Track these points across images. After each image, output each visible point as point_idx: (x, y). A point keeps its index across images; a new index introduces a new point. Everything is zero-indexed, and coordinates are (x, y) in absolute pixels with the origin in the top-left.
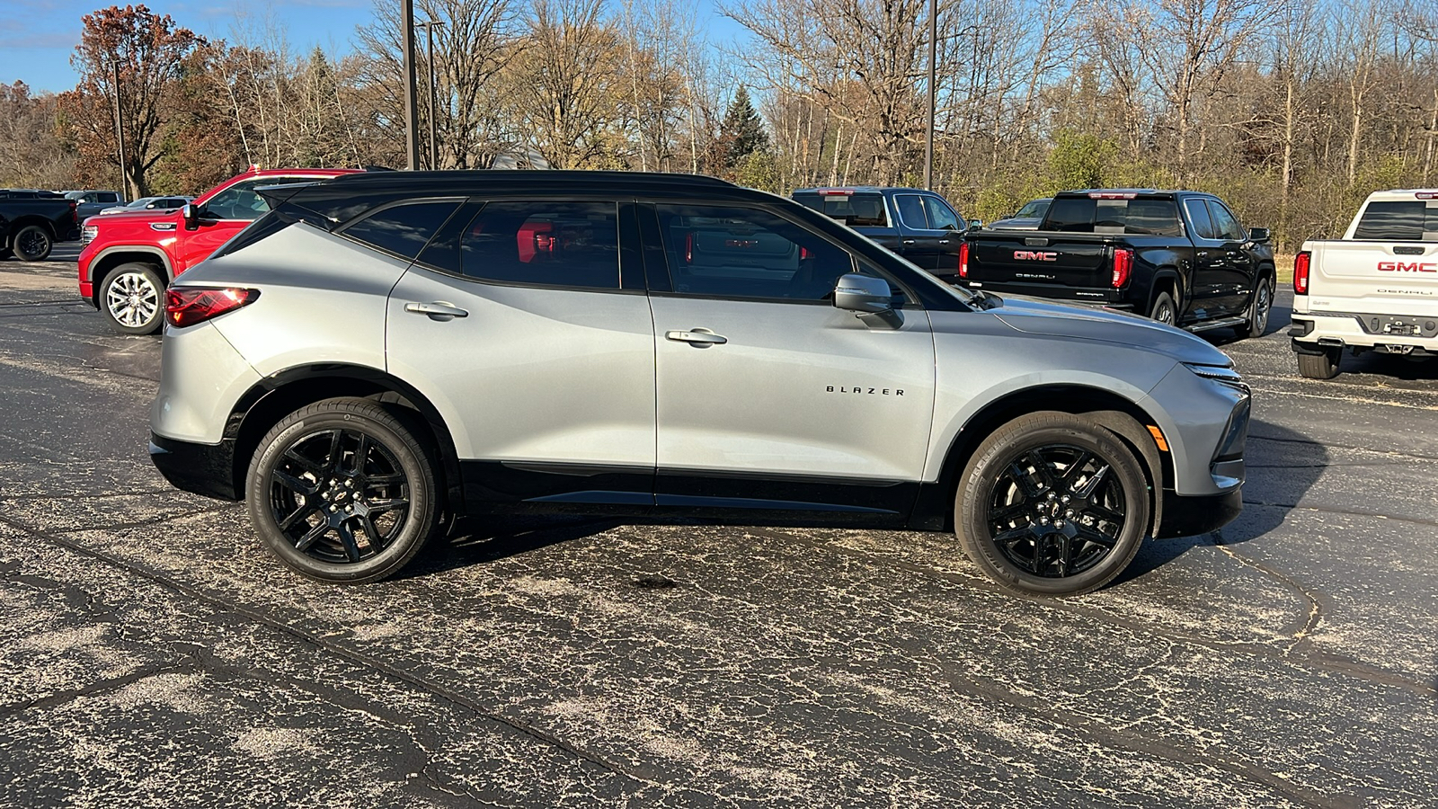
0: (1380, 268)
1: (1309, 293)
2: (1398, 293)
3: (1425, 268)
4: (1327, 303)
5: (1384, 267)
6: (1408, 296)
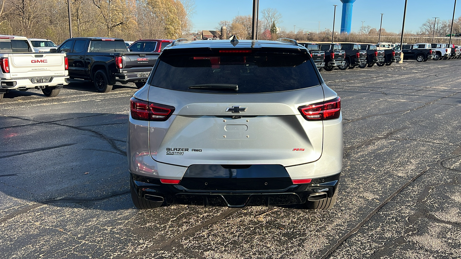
0: (32, 62)
1: (10, 72)
2: (38, 70)
3: (44, 61)
4: (17, 75)
5: (33, 62)
6: (40, 70)
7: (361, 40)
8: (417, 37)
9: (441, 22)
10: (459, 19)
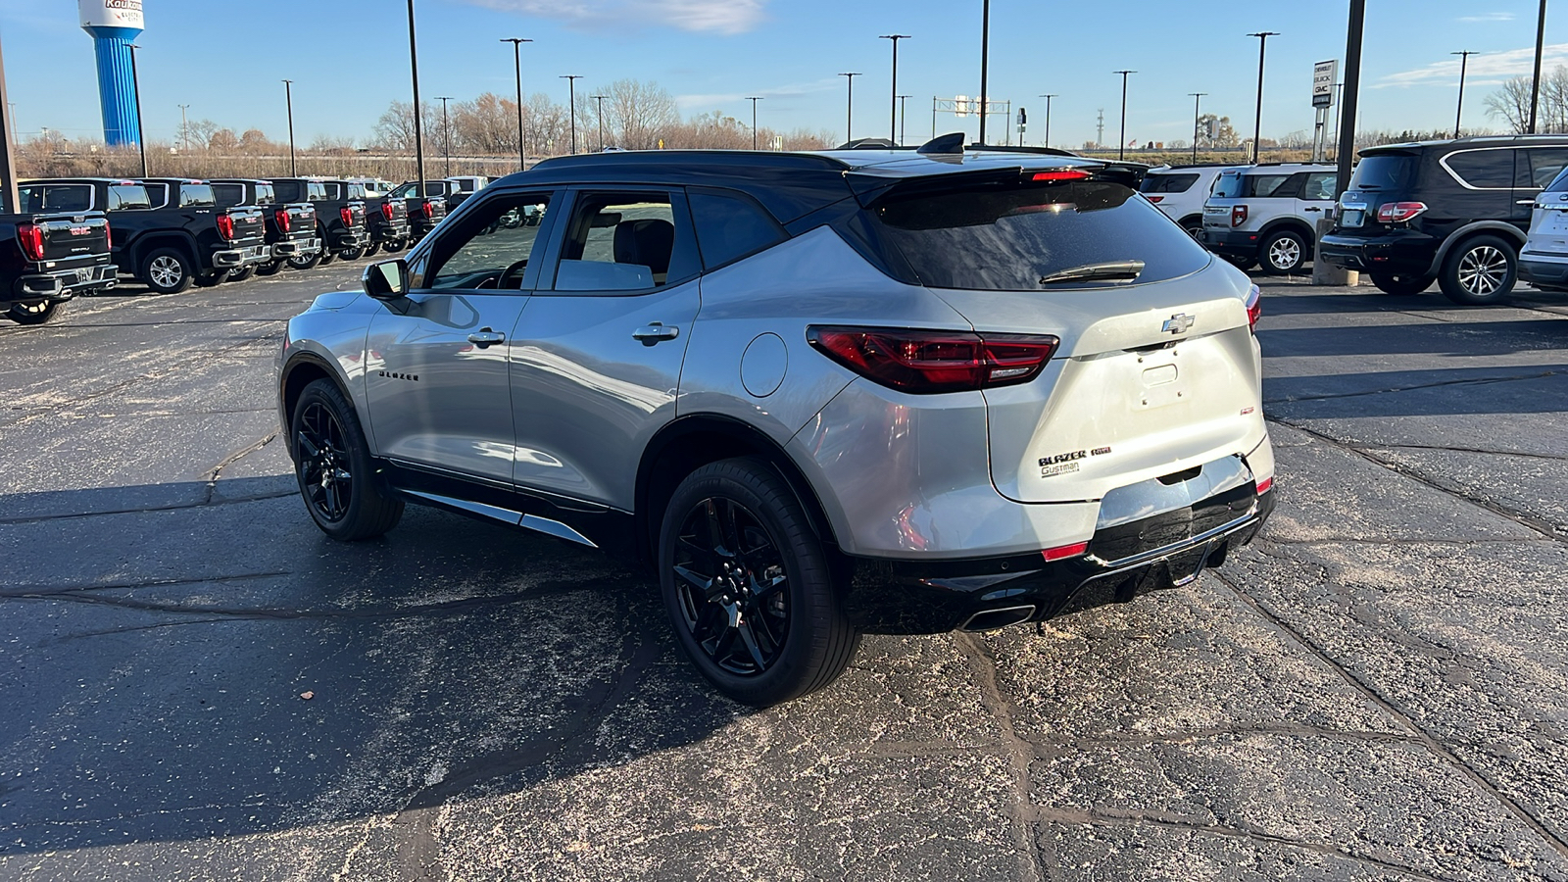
7: (198, 170)
8: (379, 158)
9: (431, 111)
10: (479, 104)
